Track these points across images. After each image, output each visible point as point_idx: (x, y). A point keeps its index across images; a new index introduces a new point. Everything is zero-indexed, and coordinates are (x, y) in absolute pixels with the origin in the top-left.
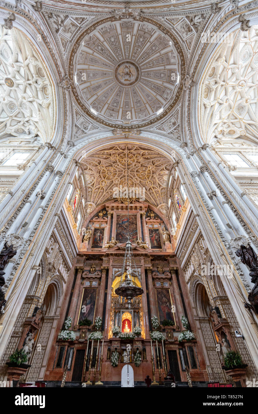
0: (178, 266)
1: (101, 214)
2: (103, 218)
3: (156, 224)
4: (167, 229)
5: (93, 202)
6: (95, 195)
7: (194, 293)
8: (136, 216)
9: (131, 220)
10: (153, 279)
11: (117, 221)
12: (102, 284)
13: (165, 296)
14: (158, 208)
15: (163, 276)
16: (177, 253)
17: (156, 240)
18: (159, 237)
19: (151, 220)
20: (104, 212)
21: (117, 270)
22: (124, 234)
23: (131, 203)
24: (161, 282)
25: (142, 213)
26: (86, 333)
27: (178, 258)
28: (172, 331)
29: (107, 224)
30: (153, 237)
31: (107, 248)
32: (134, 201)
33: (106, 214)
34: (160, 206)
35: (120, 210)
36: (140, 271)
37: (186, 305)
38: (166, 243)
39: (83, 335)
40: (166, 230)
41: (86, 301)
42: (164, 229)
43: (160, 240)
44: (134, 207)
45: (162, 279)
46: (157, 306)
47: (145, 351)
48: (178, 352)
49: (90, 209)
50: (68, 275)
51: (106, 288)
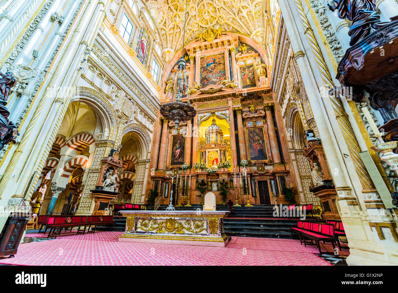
0: (274, 101)
3: (249, 60)
5: (171, 48)
6: (171, 38)
7: (290, 126)
8: (224, 54)
9: (218, 60)
10: (243, 120)
11: (201, 64)
12: (188, 129)
13: (257, 135)
14: (251, 36)
15: (256, 115)
16: (272, 87)
17: (249, 78)
18: (254, 74)
19: (243, 55)
20: (186, 58)
21: (202, 115)
23: (216, 38)
24: (253, 122)
25: (231, 49)
26: (178, 171)
27: (274, 92)
28: (263, 165)
29: (190, 70)
30: (246, 76)
31: (189, 94)
32: (220, 36)
33: (189, 60)
36: (228, 113)
37: (281, 139)
38: (261, 78)
39: (176, 173)
40: (262, 62)
41: (176, 147)
42: (260, 62)
43: (254, 78)
44: (220, 44)
45: (254, 119)
46: (248, 144)
47: (232, 182)
48: (269, 182)
49: (169, 57)
50: (153, 125)
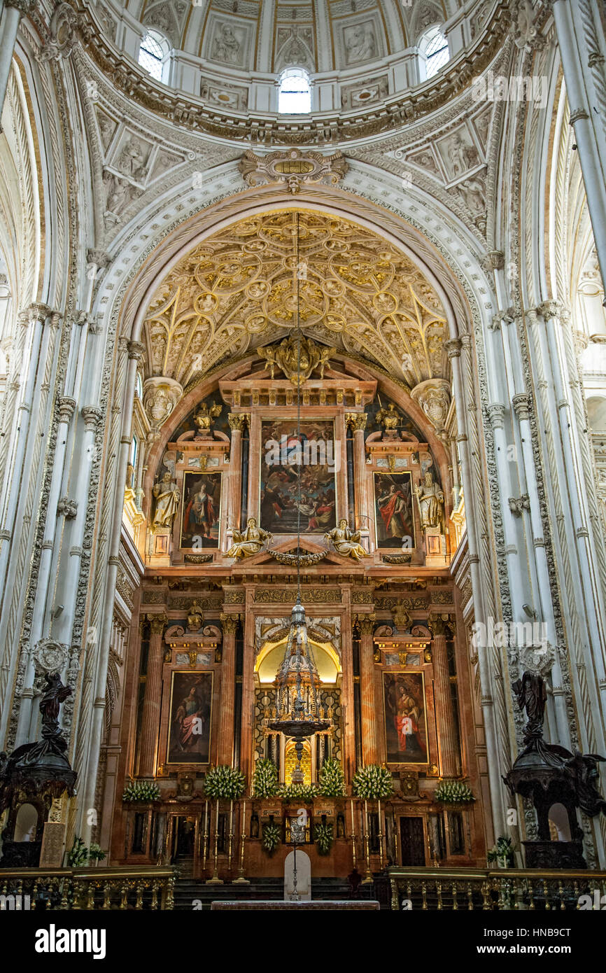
0: (455, 609)
1: (204, 421)
2: (211, 434)
3: (401, 458)
4: (437, 479)
5: (173, 377)
6: (178, 347)
8: (331, 423)
10: (376, 649)
11: (264, 447)
12: (225, 663)
13: (408, 692)
14: (413, 393)
15: (408, 638)
16: (454, 574)
17: (398, 517)
18: (410, 506)
19: (386, 443)
21: (268, 621)
22: (287, 498)
23: (315, 376)
25: (354, 417)
26: (193, 782)
28: (417, 778)
29: (228, 456)
30: (389, 506)
32: (326, 369)
34: (421, 386)
35: (272, 404)
36: (338, 625)
39: (186, 787)
41: (184, 706)
42: (429, 481)
43: (410, 518)
44: (323, 395)
46: (382, 718)
47: (343, 820)
48: (425, 821)
49: (165, 404)
51: (239, 670)
